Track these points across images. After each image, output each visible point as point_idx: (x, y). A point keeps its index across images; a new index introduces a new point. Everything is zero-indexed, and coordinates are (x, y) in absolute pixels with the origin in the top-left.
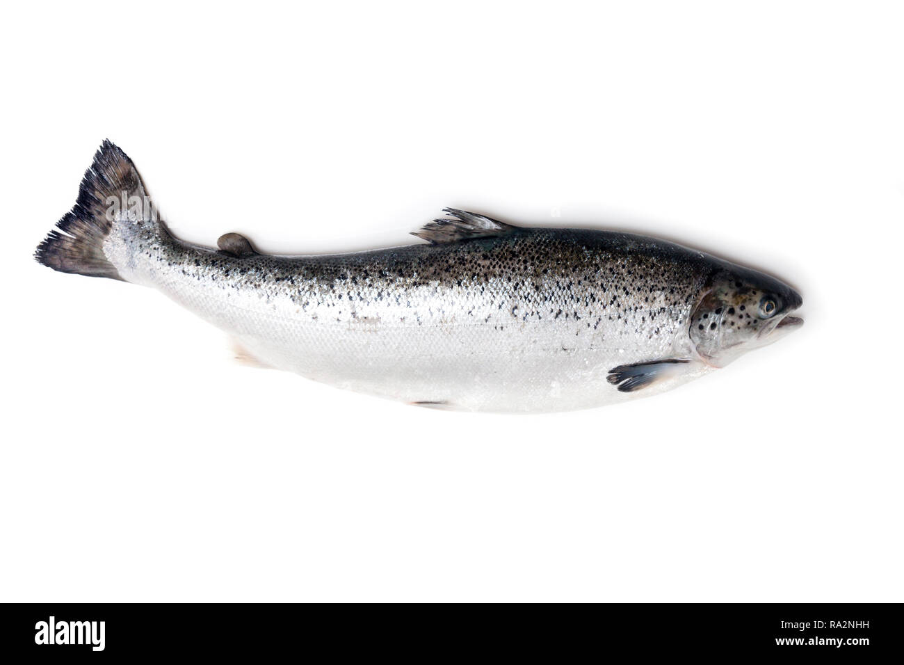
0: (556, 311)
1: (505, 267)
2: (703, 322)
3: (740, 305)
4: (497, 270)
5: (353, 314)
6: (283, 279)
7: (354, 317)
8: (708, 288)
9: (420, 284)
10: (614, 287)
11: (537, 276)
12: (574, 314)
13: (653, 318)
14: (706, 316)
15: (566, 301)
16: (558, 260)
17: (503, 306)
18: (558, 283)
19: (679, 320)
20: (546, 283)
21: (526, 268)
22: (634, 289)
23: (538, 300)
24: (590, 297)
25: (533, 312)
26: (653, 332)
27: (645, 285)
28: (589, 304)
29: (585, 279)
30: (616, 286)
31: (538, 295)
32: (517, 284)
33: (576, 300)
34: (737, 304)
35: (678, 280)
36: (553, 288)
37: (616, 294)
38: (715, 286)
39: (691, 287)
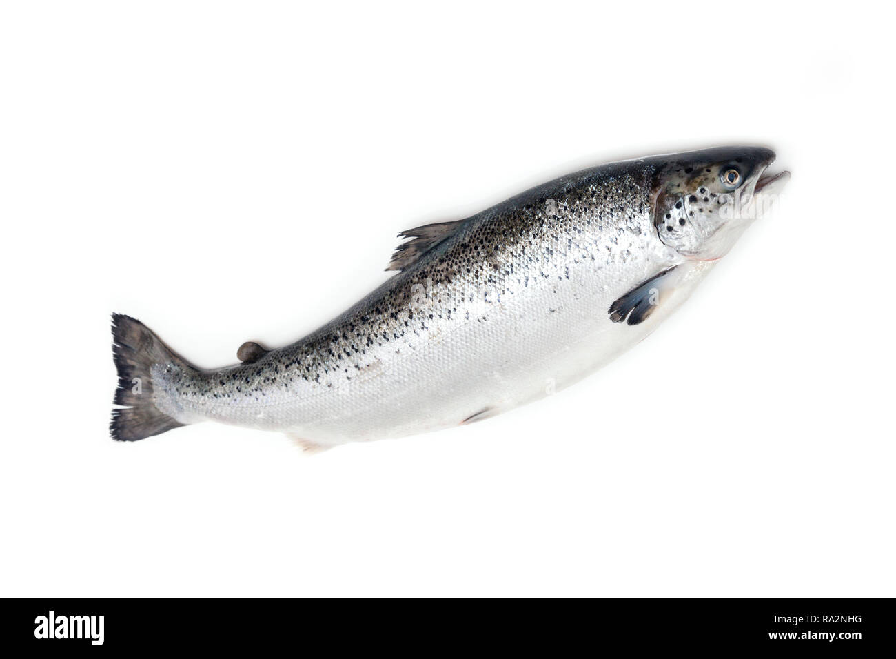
0: (523, 280)
1: (460, 262)
2: (668, 222)
3: (699, 189)
4: (455, 267)
5: (357, 367)
6: (291, 364)
7: (359, 369)
8: (657, 189)
9: (396, 313)
10: (564, 232)
11: (491, 255)
12: (540, 274)
13: (616, 243)
14: (669, 216)
15: (527, 266)
16: (504, 232)
17: (475, 298)
18: (512, 253)
19: (643, 233)
20: (501, 258)
21: (479, 253)
22: (584, 224)
23: (502, 277)
24: (547, 252)
25: (503, 291)
26: (625, 256)
27: (592, 216)
28: (550, 259)
29: (534, 237)
30: (566, 230)
31: (500, 273)
32: (477, 272)
33: (535, 260)
34: (695, 189)
35: (622, 196)
36: (510, 260)
37: (569, 237)
38: (663, 183)
39: (638, 196)
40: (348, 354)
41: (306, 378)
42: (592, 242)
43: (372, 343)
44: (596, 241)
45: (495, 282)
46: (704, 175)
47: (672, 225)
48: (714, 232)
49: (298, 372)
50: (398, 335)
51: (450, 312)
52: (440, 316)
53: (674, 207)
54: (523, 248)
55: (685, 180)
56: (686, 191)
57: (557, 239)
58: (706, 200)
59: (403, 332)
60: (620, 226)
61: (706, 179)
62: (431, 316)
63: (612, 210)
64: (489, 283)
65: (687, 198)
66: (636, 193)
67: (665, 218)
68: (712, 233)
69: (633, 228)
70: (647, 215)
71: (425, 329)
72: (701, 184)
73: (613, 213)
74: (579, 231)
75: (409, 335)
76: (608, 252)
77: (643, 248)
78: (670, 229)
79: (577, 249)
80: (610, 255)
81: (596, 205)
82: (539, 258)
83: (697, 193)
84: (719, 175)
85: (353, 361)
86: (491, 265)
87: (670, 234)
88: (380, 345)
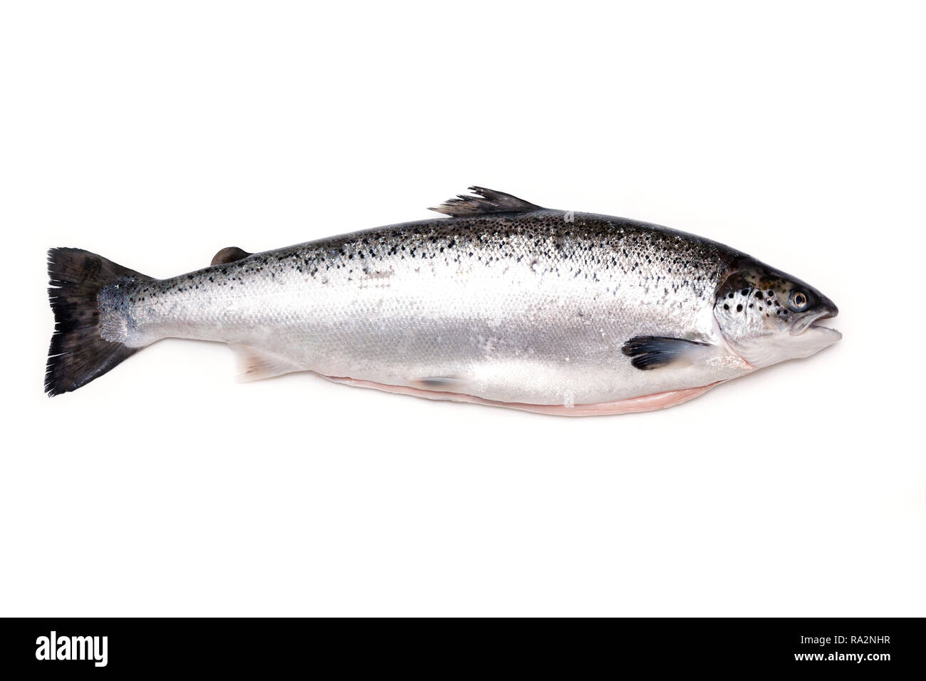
40: (362, 257)
41: (301, 271)
42: (656, 277)
43: (395, 253)
44: (659, 278)
45: (550, 257)
46: (779, 283)
47: (729, 305)
48: (761, 335)
49: (293, 264)
50: (427, 255)
51: (491, 259)
52: (480, 258)
53: (741, 291)
54: (593, 245)
55: (760, 276)
56: (757, 285)
57: (627, 256)
58: (769, 303)
59: (434, 255)
60: (687, 279)
61: (779, 286)
62: (471, 254)
63: (687, 262)
64: (544, 255)
65: (755, 291)
66: (715, 262)
67: (727, 295)
68: (758, 336)
69: (697, 287)
70: (714, 285)
71: (458, 262)
72: (772, 287)
73: (688, 265)
74: (650, 261)
75: (439, 259)
76: (663, 293)
77: (694, 309)
78: (726, 307)
79: (639, 275)
80: (663, 298)
81: (676, 251)
82: (602, 261)
83: (765, 294)
84: (790, 291)
85: (364, 264)
86: (554, 243)
87: (724, 311)
88: (403, 257)
